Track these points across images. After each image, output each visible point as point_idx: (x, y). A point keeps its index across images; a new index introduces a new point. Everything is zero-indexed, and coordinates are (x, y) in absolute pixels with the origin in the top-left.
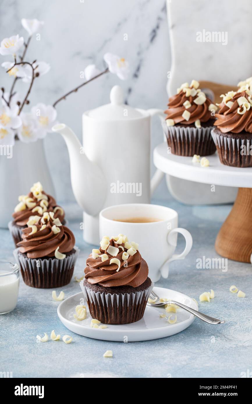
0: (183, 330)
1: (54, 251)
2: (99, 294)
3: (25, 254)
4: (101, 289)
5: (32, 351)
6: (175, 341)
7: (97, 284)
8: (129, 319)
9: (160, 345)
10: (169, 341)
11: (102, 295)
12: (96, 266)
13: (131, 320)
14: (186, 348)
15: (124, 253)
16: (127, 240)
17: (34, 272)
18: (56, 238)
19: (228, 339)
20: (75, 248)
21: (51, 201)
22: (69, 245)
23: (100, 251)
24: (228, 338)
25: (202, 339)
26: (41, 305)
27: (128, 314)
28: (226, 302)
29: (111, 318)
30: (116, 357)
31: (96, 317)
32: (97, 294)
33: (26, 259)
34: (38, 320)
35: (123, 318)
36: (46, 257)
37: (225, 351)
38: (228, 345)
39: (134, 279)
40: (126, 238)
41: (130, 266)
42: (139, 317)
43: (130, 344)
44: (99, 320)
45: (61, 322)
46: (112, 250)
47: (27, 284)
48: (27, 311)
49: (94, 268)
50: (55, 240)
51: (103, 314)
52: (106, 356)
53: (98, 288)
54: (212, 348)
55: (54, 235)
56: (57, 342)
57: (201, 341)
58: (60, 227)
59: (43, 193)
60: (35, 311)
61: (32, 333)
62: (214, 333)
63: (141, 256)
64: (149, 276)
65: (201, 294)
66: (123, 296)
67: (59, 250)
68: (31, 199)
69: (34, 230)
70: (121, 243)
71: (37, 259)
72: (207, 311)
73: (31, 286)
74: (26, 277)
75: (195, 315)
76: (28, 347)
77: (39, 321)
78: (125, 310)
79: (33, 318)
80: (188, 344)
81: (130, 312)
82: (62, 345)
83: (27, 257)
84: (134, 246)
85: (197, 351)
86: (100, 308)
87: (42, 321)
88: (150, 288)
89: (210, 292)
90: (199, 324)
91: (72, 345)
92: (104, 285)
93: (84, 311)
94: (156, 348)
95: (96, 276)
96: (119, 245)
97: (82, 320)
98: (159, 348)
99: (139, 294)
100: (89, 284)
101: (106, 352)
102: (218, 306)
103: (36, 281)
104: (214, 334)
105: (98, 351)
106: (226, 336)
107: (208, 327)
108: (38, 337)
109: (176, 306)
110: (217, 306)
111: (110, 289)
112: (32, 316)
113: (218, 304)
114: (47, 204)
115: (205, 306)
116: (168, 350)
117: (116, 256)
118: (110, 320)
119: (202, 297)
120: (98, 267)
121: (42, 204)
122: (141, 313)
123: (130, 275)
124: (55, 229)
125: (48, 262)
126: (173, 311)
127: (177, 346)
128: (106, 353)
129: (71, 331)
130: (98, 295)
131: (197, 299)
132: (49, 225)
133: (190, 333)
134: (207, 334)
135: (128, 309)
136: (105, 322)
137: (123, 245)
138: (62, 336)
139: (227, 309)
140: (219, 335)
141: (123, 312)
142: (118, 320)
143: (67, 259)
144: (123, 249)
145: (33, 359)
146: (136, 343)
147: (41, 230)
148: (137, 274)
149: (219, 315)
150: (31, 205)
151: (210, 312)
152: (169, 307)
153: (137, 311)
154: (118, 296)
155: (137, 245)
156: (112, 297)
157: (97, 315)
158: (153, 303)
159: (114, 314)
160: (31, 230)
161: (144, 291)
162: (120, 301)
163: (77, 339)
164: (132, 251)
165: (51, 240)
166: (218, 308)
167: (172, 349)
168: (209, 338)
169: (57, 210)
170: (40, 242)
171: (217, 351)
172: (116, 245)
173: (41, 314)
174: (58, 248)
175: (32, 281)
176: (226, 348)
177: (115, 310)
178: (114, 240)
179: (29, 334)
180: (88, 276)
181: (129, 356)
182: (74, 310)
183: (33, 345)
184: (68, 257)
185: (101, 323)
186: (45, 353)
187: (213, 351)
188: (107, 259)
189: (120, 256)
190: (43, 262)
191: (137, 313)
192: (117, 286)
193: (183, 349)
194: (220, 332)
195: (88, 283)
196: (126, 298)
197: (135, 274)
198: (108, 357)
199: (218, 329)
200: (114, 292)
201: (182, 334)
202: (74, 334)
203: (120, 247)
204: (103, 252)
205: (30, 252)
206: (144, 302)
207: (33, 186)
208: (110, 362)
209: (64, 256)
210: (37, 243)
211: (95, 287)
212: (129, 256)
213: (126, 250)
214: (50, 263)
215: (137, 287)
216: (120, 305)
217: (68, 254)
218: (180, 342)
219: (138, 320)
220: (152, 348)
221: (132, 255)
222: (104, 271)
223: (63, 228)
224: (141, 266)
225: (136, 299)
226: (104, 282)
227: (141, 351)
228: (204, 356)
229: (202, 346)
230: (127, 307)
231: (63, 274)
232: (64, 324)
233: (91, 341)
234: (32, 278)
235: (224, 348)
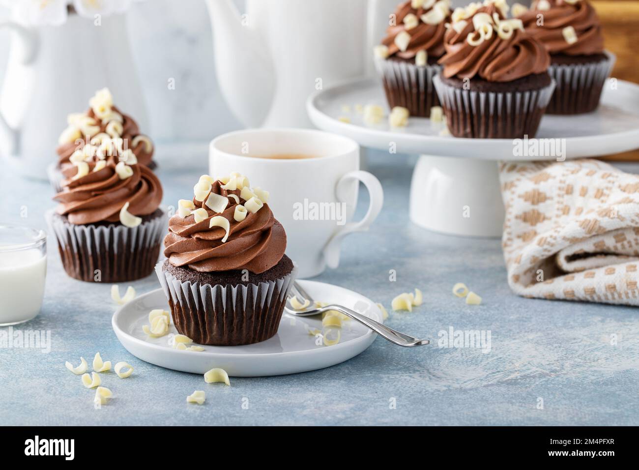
0: (350, 358)
1: (118, 213)
2: (189, 284)
3: (66, 215)
4: (192, 276)
5: (52, 390)
6: (331, 377)
7: (185, 267)
8: (246, 336)
9: (301, 384)
10: (319, 378)
11: (193, 287)
12: (184, 232)
13: (250, 337)
14: (349, 390)
15: (238, 207)
16: (246, 184)
17: (82, 252)
18: (125, 187)
19: (434, 376)
20: (162, 206)
21: (129, 124)
22: (150, 200)
23: (195, 204)
24: (434, 374)
25: (384, 376)
26: (87, 311)
27: (244, 325)
28: (442, 312)
29: (211, 332)
30: (211, 403)
31: (184, 332)
32: (184, 286)
33: (67, 225)
34: (77, 337)
35: (235, 334)
36: (104, 223)
37: (425, 396)
38: (432, 386)
39: (256, 257)
40: (244, 180)
41: (250, 231)
42: (266, 332)
43: (244, 381)
44: (189, 336)
45: (119, 341)
46: (214, 201)
47: (70, 275)
48: (59, 321)
49: (182, 235)
50: (123, 191)
51: (197, 324)
52: (191, 401)
53: (188, 273)
54: (400, 390)
55: (120, 181)
56: (104, 375)
57: (382, 378)
58: (133, 167)
59: (114, 109)
60: (74, 321)
61: (59, 358)
62: (410, 365)
63: (272, 215)
64: (287, 253)
65: (395, 296)
66: (234, 290)
67: (128, 209)
68: (91, 121)
69: (83, 172)
70: (233, 188)
71: (87, 225)
72: (404, 327)
73: (76, 278)
74: (67, 261)
75: (374, 331)
76: (47, 382)
77: (77, 339)
78: (238, 318)
79: (67, 332)
80: (355, 383)
81: (248, 321)
82: (111, 380)
83: (69, 223)
84: (260, 196)
85: (370, 396)
86: (191, 312)
87: (84, 339)
88: (288, 278)
89: (415, 294)
90: (384, 349)
91: (130, 381)
92: (198, 269)
93: (164, 320)
94: (291, 389)
95: (185, 251)
96: (229, 192)
97: (158, 337)
98: (298, 389)
99: (267, 287)
100: (172, 267)
101: (193, 393)
102: (426, 318)
103: (85, 268)
104: (409, 367)
105: (178, 391)
106: (431, 371)
107: (400, 355)
108: (69, 365)
109: (343, 316)
110: (424, 319)
111: (210, 276)
112: (66, 329)
113: (426, 316)
114: (120, 130)
115: (401, 319)
116: (313, 392)
117: (222, 213)
118: (210, 336)
119: (396, 303)
120: (188, 234)
121: (110, 129)
122: (272, 326)
123: (248, 250)
124: (123, 171)
125: (106, 231)
126: (336, 325)
127: (334, 386)
128: (192, 395)
129: (135, 357)
130: (187, 287)
131: (387, 305)
132: (111, 162)
133: (363, 363)
134: (395, 366)
135: (244, 315)
136: (201, 341)
137: (238, 192)
138: (113, 365)
139: (443, 325)
140: (419, 369)
141: (235, 321)
142: (226, 336)
143: (143, 228)
144: (237, 200)
145: (50, 403)
146: (255, 379)
147: (96, 170)
148: (262, 248)
149: (426, 334)
150: (89, 131)
151: (409, 328)
152: (329, 317)
153: (263, 320)
154: (224, 290)
155: (266, 193)
156: (213, 290)
157: (185, 327)
158: (301, 310)
159: (217, 324)
160: (76, 170)
161: (277, 282)
162: (229, 299)
163: (142, 370)
164: (253, 204)
165: (115, 191)
166: (426, 322)
167: (322, 391)
168: (397, 374)
169: (140, 143)
170: (93, 193)
171: (409, 397)
172: (224, 192)
173: (85, 327)
174: (127, 205)
175: (78, 269)
176: (426, 391)
177: (219, 317)
178: (221, 183)
179: (54, 360)
180: (170, 252)
181: (237, 401)
182: (147, 319)
183: (57, 380)
184: (147, 223)
185: (193, 343)
186: (77, 394)
187: (400, 397)
188: (206, 217)
189: (229, 213)
190: (97, 232)
191: (262, 325)
192: (222, 269)
193: (344, 392)
194: (422, 363)
195: (169, 266)
196: (240, 293)
197: (259, 248)
198: (195, 403)
199: (418, 359)
200: (216, 281)
201: (347, 366)
202: (139, 361)
203: (232, 196)
204: (198, 205)
205: (75, 211)
206: (278, 303)
207: (93, 95)
208: (198, 411)
209: (138, 221)
210: (86, 196)
211: (181, 272)
212: (248, 214)
213: (243, 202)
214: (111, 233)
215: (262, 274)
216: (229, 307)
217: (146, 218)
218: (340, 379)
219: (265, 339)
220: (285, 388)
221: (255, 211)
222: (199, 242)
223: (138, 169)
224: (271, 232)
225: (261, 297)
226: (199, 262)
227: (262, 394)
228: (381, 404)
229: (382, 387)
230: (243, 312)
231: (138, 257)
232: (121, 342)
233: (170, 375)
234: (78, 262)
235: (424, 391)
